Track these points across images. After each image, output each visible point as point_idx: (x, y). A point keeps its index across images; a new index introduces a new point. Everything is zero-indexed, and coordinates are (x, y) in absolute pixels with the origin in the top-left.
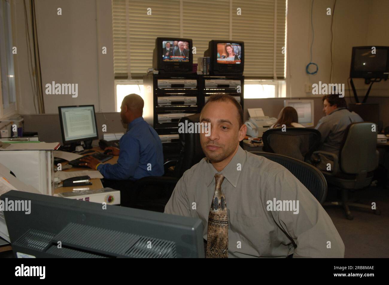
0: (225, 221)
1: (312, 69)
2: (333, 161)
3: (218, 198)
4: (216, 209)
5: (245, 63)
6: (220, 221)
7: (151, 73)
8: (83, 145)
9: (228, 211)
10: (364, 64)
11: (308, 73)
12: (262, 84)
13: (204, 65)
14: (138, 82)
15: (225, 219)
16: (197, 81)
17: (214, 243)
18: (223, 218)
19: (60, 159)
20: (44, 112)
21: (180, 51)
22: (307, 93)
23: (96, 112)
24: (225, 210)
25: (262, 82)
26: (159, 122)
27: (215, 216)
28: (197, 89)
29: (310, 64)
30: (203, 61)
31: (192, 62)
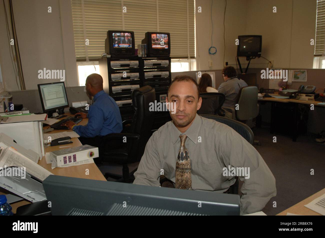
0: (189, 168)
1: (213, 51)
2: (231, 112)
3: (183, 152)
4: (182, 160)
5: (171, 48)
6: (185, 168)
7: (105, 56)
8: (57, 112)
9: (191, 160)
10: (244, 47)
11: (210, 53)
12: (180, 62)
13: (143, 50)
14: (94, 63)
15: (188, 166)
16: (139, 61)
17: (181, 184)
20: (25, 89)
21: (126, 40)
22: (210, 67)
23: (66, 86)
24: (188, 161)
25: (180, 60)
26: (113, 92)
27: (181, 165)
28: (139, 67)
29: (212, 47)
30: (142, 47)
31: (135, 47)
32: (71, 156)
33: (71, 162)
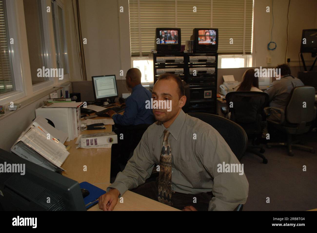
0: (170, 163)
1: (272, 46)
3: (165, 147)
4: (164, 154)
5: (219, 43)
6: (166, 162)
7: (153, 52)
8: (108, 101)
10: (313, 42)
11: (269, 49)
12: (234, 58)
13: (190, 46)
14: (147, 58)
16: (184, 57)
17: (163, 177)
18: (169, 160)
19: (92, 111)
21: (172, 37)
22: (268, 64)
23: (116, 79)
24: (170, 155)
25: (234, 56)
27: (163, 159)
28: (184, 63)
29: (271, 42)
30: (189, 43)
31: (181, 43)
32: (93, 140)
33: (93, 144)
